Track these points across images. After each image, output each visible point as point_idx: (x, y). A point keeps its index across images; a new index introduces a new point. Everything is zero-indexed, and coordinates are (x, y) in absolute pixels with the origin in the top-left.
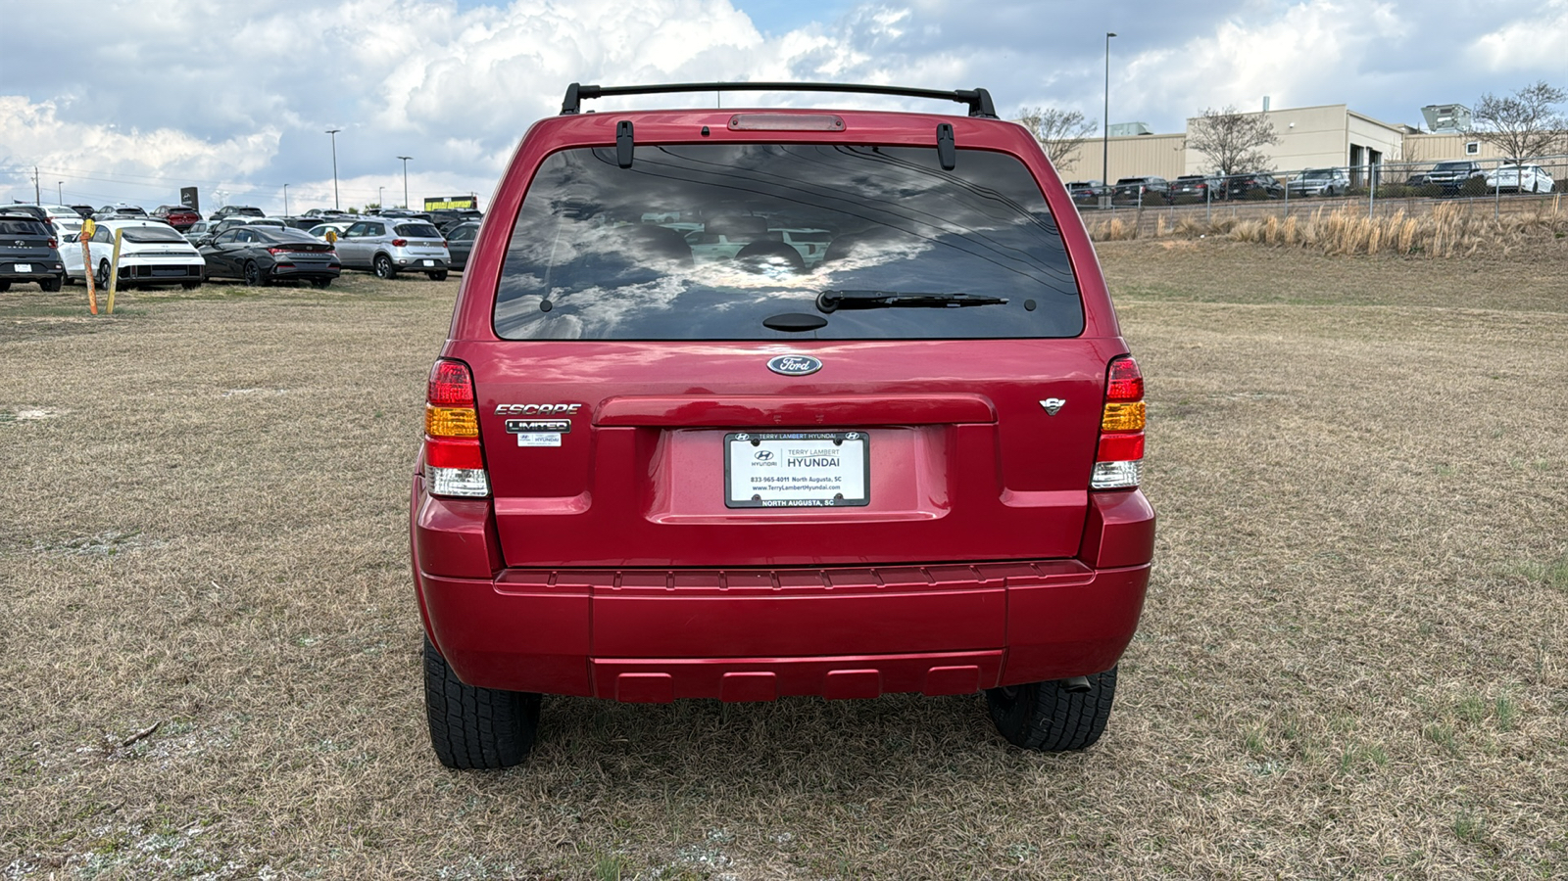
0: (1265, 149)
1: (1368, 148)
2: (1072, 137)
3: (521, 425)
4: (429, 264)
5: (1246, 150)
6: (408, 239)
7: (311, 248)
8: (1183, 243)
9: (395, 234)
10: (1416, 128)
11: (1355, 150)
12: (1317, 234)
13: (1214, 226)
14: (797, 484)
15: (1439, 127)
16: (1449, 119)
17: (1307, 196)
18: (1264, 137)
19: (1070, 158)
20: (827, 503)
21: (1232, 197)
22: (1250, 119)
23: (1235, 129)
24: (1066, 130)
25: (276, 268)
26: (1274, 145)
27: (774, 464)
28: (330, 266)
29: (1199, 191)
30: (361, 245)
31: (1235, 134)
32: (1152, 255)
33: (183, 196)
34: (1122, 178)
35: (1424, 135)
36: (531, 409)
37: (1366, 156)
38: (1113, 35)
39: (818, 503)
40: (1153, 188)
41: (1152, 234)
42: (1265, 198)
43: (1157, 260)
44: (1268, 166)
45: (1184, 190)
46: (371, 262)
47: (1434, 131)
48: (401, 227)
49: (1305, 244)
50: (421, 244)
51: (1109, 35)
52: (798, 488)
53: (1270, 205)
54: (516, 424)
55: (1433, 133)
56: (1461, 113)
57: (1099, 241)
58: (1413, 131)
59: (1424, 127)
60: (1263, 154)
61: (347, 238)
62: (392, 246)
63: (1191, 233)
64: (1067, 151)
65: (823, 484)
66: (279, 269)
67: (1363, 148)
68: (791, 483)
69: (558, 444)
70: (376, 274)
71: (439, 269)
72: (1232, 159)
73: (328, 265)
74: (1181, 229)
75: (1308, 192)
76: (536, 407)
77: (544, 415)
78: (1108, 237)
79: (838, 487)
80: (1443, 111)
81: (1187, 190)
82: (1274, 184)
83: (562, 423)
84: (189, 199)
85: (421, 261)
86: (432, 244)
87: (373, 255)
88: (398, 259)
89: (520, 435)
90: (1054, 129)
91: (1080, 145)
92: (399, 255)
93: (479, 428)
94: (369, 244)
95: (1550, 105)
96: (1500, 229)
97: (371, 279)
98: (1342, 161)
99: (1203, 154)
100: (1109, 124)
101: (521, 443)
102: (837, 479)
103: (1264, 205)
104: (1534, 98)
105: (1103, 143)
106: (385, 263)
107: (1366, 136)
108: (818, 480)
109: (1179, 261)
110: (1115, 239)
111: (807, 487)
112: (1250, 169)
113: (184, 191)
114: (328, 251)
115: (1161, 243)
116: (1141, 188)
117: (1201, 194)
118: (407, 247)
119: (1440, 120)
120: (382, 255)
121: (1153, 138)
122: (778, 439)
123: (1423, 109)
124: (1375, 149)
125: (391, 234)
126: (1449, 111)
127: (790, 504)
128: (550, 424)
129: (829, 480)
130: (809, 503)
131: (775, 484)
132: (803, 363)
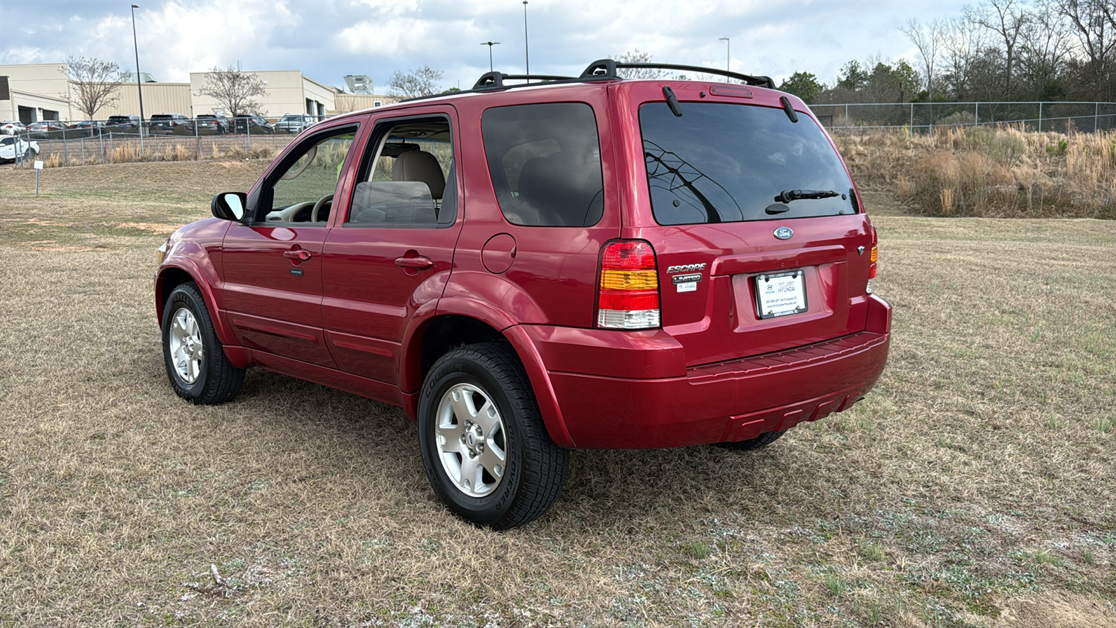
0: (257, 98)
1: (316, 101)
2: (111, 81)
3: (680, 278)
5: (245, 98)
8: (237, 164)
10: (342, 90)
11: (309, 102)
12: (332, 160)
13: (255, 153)
15: (356, 90)
16: (361, 85)
17: (291, 132)
18: (256, 90)
19: (112, 97)
21: (240, 132)
22: (245, 77)
23: (237, 83)
24: (106, 76)
26: (263, 96)
27: (774, 292)
29: (214, 126)
31: (236, 87)
32: (217, 171)
34: (155, 114)
35: (345, 95)
36: (685, 268)
37: (315, 106)
38: (136, 7)
39: (792, 313)
40: (179, 123)
41: (209, 156)
42: (262, 133)
43: (222, 175)
44: (261, 110)
45: (203, 125)
47: (353, 92)
49: (325, 167)
51: (133, 6)
52: (784, 305)
53: (268, 138)
54: (678, 278)
55: (352, 93)
56: (368, 82)
57: (169, 161)
58: (340, 92)
59: (347, 90)
60: (257, 102)
63: (239, 156)
64: (109, 91)
65: (791, 301)
67: (313, 101)
68: (780, 302)
69: (695, 289)
72: (236, 105)
74: (230, 154)
75: (291, 130)
76: (686, 266)
77: (690, 272)
78: (175, 158)
79: (797, 302)
80: (357, 80)
81: (206, 125)
82: (265, 124)
83: (697, 276)
89: (678, 285)
90: (96, 74)
91: (119, 87)
93: (659, 283)
95: (432, 81)
96: (441, 158)
98: (301, 110)
99: (216, 100)
100: (140, 72)
101: (679, 290)
103: (264, 138)
104: (424, 76)
105: (138, 87)
107: (316, 95)
108: (789, 299)
109: (239, 176)
110: (181, 160)
111: (786, 304)
112: (249, 112)
115: (221, 164)
116: (171, 122)
117: (216, 128)
119: (356, 85)
121: (157, 85)
122: (775, 277)
123: (345, 77)
124: (320, 102)
126: (360, 80)
127: (784, 314)
128: (692, 277)
129: (792, 299)
130: (789, 313)
131: (775, 303)
132: (787, 232)
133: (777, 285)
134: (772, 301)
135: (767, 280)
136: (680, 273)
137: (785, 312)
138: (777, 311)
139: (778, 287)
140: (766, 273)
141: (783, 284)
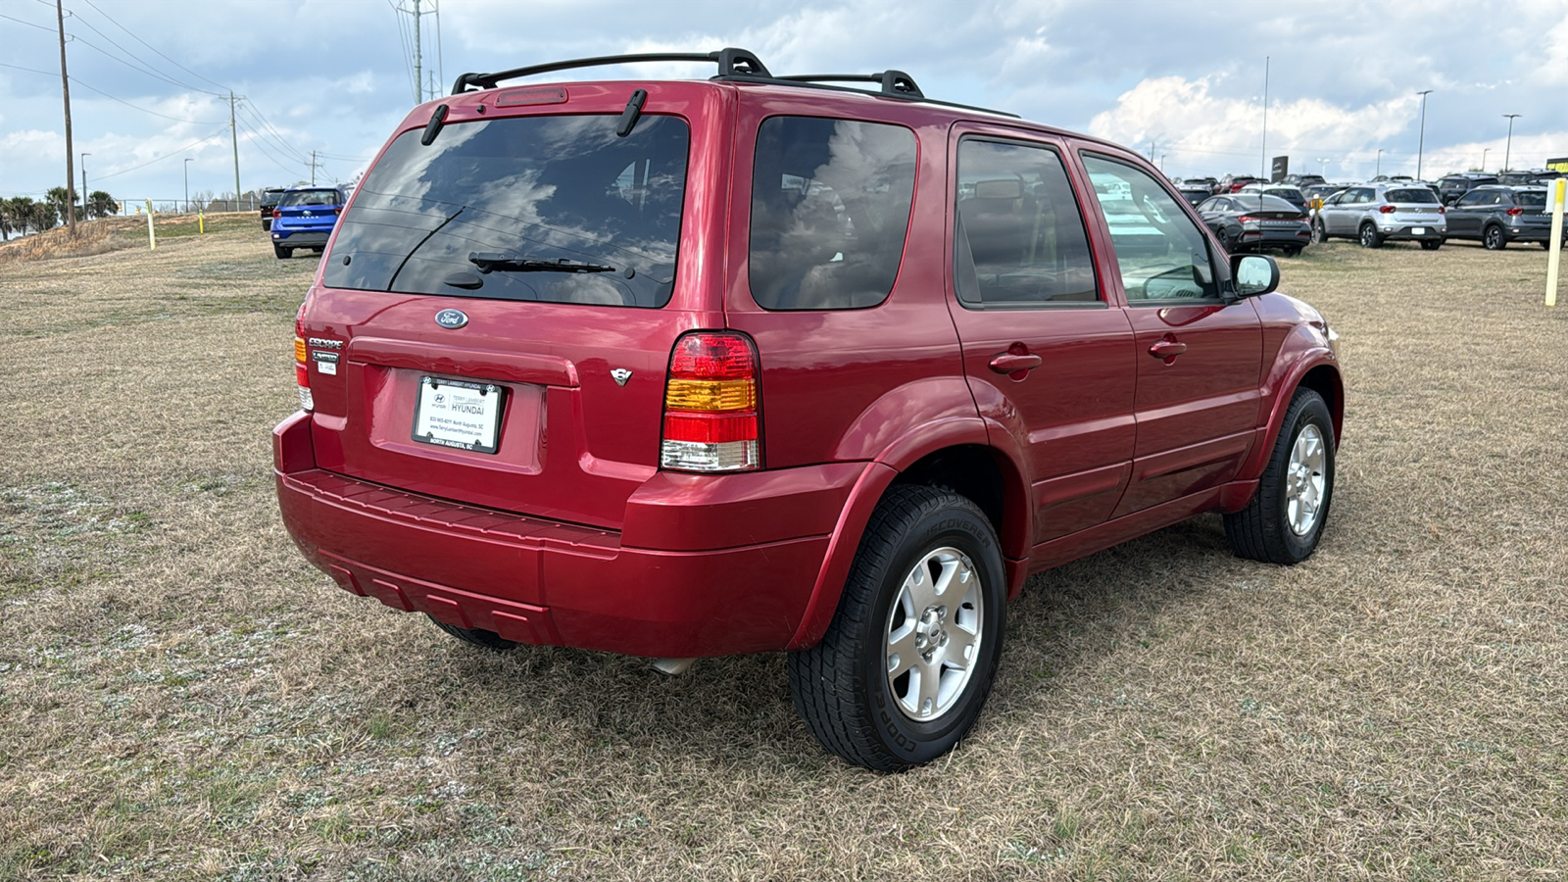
3: (318, 355)
4: (1418, 231)
6: (1398, 205)
7: (1281, 216)
9: (1385, 200)
14: (457, 427)
20: (468, 447)
25: (1243, 236)
27: (444, 407)
28: (1299, 234)
30: (1350, 212)
33: (1274, 163)
39: (463, 446)
46: (1357, 228)
48: (1394, 192)
50: (1412, 210)
52: (456, 431)
61: (1339, 206)
62: (1379, 213)
65: (471, 429)
66: (1246, 237)
68: (451, 426)
69: (335, 372)
70: (1360, 243)
71: (1431, 237)
73: (1297, 233)
77: (328, 349)
79: (480, 434)
83: (336, 356)
84: (1279, 168)
85: (1410, 228)
86: (1425, 210)
87: (1360, 221)
88: (1383, 227)
89: (319, 364)
92: (1386, 222)
94: (1355, 210)
97: (1351, 248)
101: (320, 370)
102: (481, 427)
106: (1370, 231)
108: (468, 426)
111: (461, 431)
113: (1276, 160)
114: (1300, 218)
118: (1396, 213)
120: (1368, 223)
122: (447, 385)
125: (1381, 201)
127: (447, 444)
128: (329, 356)
129: (474, 426)
130: (457, 445)
131: (444, 425)
132: (454, 317)
133: (452, 398)
134: (439, 420)
135: (435, 387)
136: (318, 348)
137: (450, 441)
138: (440, 436)
139: (453, 401)
140: (435, 375)
141: (460, 398)
